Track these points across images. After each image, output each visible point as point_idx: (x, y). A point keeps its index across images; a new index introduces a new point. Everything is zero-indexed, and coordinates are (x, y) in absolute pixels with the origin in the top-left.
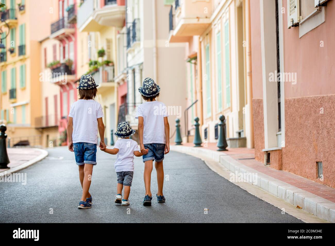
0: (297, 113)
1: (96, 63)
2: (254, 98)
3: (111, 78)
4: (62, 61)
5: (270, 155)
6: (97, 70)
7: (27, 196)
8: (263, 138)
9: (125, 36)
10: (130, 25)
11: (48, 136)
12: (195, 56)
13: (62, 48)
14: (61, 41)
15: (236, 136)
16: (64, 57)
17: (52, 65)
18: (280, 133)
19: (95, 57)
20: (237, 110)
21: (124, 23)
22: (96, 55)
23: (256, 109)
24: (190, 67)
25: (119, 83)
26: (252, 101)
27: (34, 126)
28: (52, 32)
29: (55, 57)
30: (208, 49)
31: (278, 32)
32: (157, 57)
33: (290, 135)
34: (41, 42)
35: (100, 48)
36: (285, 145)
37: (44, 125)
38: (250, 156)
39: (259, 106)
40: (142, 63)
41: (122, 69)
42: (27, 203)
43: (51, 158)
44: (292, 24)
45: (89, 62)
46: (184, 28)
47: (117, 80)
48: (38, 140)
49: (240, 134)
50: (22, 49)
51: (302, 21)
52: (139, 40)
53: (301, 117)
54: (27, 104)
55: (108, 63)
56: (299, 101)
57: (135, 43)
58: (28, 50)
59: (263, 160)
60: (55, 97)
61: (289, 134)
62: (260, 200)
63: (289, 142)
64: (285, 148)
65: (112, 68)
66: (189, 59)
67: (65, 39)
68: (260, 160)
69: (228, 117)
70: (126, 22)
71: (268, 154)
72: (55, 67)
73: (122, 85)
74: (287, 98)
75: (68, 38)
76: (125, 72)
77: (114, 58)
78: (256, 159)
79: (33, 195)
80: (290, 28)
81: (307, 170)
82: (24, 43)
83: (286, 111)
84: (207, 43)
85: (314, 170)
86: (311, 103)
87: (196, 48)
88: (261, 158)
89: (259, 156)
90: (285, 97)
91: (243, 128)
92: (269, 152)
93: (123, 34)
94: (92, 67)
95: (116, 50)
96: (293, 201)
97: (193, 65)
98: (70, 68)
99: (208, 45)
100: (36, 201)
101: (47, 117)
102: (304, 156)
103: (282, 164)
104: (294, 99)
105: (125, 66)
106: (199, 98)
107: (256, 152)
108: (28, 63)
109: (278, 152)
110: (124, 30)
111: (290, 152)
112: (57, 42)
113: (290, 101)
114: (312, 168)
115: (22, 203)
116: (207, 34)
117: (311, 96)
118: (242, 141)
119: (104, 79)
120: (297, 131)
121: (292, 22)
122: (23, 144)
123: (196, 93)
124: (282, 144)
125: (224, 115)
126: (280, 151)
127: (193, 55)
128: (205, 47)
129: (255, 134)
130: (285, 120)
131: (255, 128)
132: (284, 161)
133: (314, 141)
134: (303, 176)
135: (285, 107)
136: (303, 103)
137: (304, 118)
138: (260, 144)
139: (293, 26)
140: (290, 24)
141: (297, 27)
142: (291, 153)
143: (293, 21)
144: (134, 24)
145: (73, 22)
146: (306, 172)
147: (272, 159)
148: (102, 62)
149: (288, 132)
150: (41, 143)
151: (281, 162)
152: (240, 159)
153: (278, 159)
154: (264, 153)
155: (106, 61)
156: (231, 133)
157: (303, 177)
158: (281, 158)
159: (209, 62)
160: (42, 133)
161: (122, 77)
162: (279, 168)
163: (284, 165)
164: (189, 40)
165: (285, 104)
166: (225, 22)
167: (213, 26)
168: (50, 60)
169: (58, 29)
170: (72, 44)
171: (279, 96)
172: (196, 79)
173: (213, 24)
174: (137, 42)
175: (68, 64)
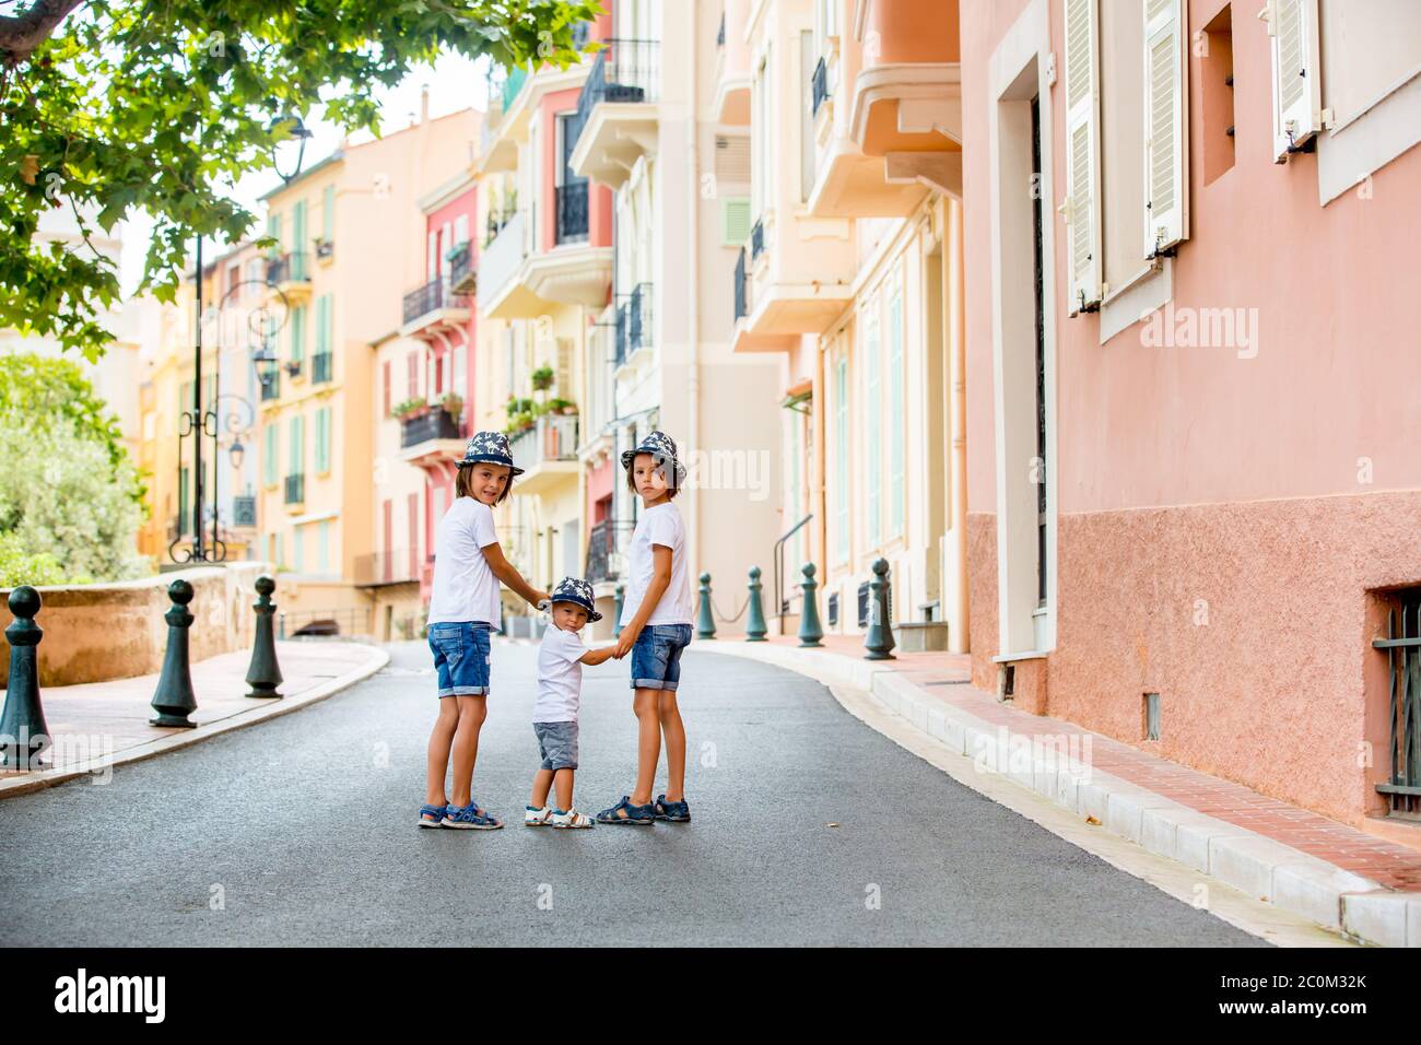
0: (1091, 556)
1: (527, 406)
2: (970, 512)
3: (568, 448)
4: (434, 400)
5: (1013, 673)
6: (529, 427)
7: (328, 775)
8: (994, 625)
9: (612, 330)
10: (624, 300)
11: (390, 609)
12: (806, 391)
13: (433, 363)
14: (432, 342)
15: (919, 618)
16: (439, 389)
17: (403, 409)
18: (1042, 610)
19: (526, 390)
20: (923, 545)
21: (609, 294)
22: (529, 383)
23: (977, 543)
24: (792, 420)
25: (590, 464)
26: (967, 521)
27: (351, 581)
28: (408, 319)
29: (413, 387)
30: (843, 372)
31: (1042, 326)
32: (700, 393)
33: (1071, 618)
34: (375, 346)
35: (539, 366)
36: (1058, 644)
37: (380, 580)
38: (957, 675)
39: (986, 533)
40: (658, 408)
41: (600, 424)
42: (330, 795)
43: (395, 672)
44: (1081, 306)
45: (508, 403)
46: (778, 310)
47: (583, 457)
48: (361, 621)
49: (929, 611)
50: (322, 362)
51: (1107, 298)
52: (651, 344)
53: (1102, 567)
54: (333, 518)
55: (560, 407)
56: (1097, 520)
57: (637, 350)
58: (339, 368)
59: (994, 686)
60: (413, 499)
61: (1068, 615)
62: (984, 798)
63: (1069, 636)
64: (1057, 653)
65: (572, 421)
66: (789, 400)
67: (443, 338)
68: (985, 686)
69: (896, 563)
70: (614, 292)
71: (1010, 672)
72: (412, 416)
73: (600, 470)
74: (1065, 514)
75: (450, 334)
76: (610, 432)
77: (577, 394)
78: (974, 683)
79: (346, 773)
80: (1074, 316)
81: (1118, 716)
82: (327, 350)
83: (1060, 548)
84: (842, 355)
85: (1137, 718)
86: (1133, 527)
87: (808, 369)
88: (988, 682)
89: (982, 674)
90: (1058, 511)
91: (938, 597)
92: (1012, 665)
93: (606, 325)
94: (517, 416)
95: (584, 371)
96: (1078, 802)
97: (801, 416)
98: (454, 420)
99: (844, 360)
100: (355, 790)
101: (388, 555)
102: (1110, 676)
103: (1047, 699)
104: (1085, 517)
105: (610, 417)
106: (815, 509)
107: (974, 662)
108: (338, 403)
109: (1037, 663)
110: (609, 315)
111: (1069, 664)
112: (422, 347)
113: (1072, 522)
114: (1129, 712)
115: (314, 795)
116: (842, 330)
117: (1133, 509)
118: (935, 633)
119: (550, 450)
120: (1091, 607)
121: (1080, 301)
122: (321, 629)
123: (808, 495)
124: (1048, 643)
125: (886, 558)
126: (1043, 660)
127: (799, 388)
128: (834, 366)
129: (971, 614)
130: (1059, 573)
131: (972, 596)
132: (1054, 691)
133: (1139, 635)
134: (1105, 734)
135: (1060, 539)
136: (1109, 528)
137: (1112, 569)
138: (986, 642)
139: (1082, 311)
140: (1075, 305)
141: (1096, 313)
142: (1072, 668)
143: (1083, 297)
144: (636, 298)
145: (467, 290)
146: (1113, 722)
147: (1018, 685)
148: (545, 403)
149: (1065, 609)
150: (370, 629)
151: (1043, 691)
152: (928, 684)
153: (1035, 685)
154: (997, 667)
155: (554, 401)
156: (906, 610)
157: (1105, 737)
158: (1046, 681)
159: (846, 408)
160: (374, 599)
161: (600, 445)
162: (1038, 708)
163: (1051, 700)
164: (791, 344)
165: (1059, 530)
166: (893, 298)
167: (857, 308)
168: (400, 397)
169: (425, 309)
170: (461, 351)
171: (1042, 508)
172: (807, 456)
173: (859, 301)
174: (644, 349)
175: (447, 409)
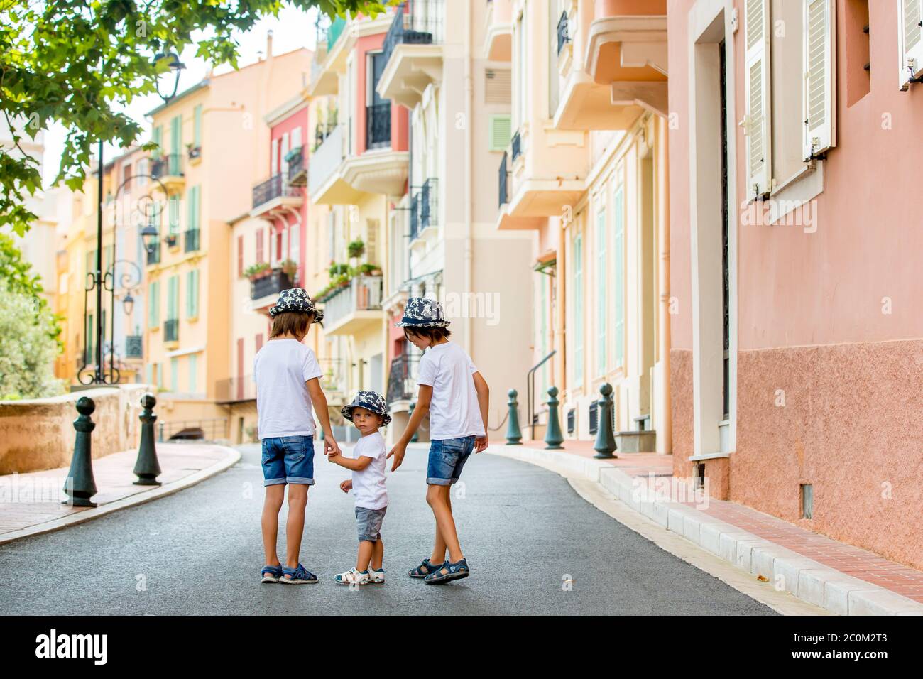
0: (763, 382)
1: (344, 269)
2: (673, 349)
3: (374, 301)
4: (275, 264)
5: (704, 469)
6: (346, 285)
7: (194, 542)
8: (690, 433)
9: (407, 213)
10: (417, 191)
11: (242, 420)
12: (552, 258)
13: (274, 237)
14: (274, 222)
15: (634, 428)
16: (279, 256)
17: (252, 271)
18: (726, 422)
19: (343, 258)
20: (638, 374)
21: (405, 186)
22: (346, 252)
23: (678, 372)
24: (540, 281)
26: (670, 355)
27: (213, 399)
28: (256, 204)
29: (260, 255)
30: (579, 245)
31: (727, 211)
32: (473, 260)
33: (747, 428)
34: (232, 224)
35: (353, 239)
36: (737, 447)
37: (234, 398)
38: (662, 470)
39: (685, 365)
40: (441, 271)
41: (398, 283)
42: (195, 557)
43: (243, 466)
44: (756, 196)
45: (330, 267)
46: (531, 198)
47: (386, 308)
48: (220, 429)
49: (642, 423)
50: (192, 236)
51: (775, 190)
52: (436, 223)
54: (200, 352)
55: (369, 270)
56: (766, 356)
57: (426, 228)
58: (205, 241)
60: (259, 338)
61: (746, 426)
62: (682, 562)
63: (745, 441)
64: (736, 453)
65: (378, 280)
66: (539, 265)
67: (282, 219)
69: (618, 387)
70: (409, 185)
71: (701, 466)
72: (259, 276)
74: (743, 351)
75: (288, 216)
76: (406, 288)
77: (382, 260)
78: (675, 476)
79: (207, 541)
81: (781, 502)
82: (196, 227)
83: (739, 376)
85: (795, 502)
86: (793, 360)
87: (553, 243)
88: (685, 475)
89: (681, 470)
90: (738, 348)
91: (649, 412)
92: (703, 462)
93: (403, 209)
94: (337, 277)
95: (387, 243)
96: (751, 564)
97: (548, 277)
98: (290, 279)
99: (580, 236)
100: (214, 554)
101: (241, 379)
102: (776, 471)
103: (729, 489)
104: (758, 353)
105: (406, 278)
106: (558, 346)
107: (675, 461)
108: (204, 266)
109: (721, 462)
110: (406, 202)
111: (745, 462)
112: (266, 225)
113: (749, 356)
114: (790, 498)
115: (183, 557)
116: (579, 213)
117: (793, 347)
118: (646, 439)
119: (361, 303)
120: (762, 420)
121: (755, 192)
122: (191, 435)
123: (553, 336)
124: (730, 446)
125: (611, 383)
126: (726, 459)
127: (549, 256)
128: (572, 240)
129: (673, 425)
130: (738, 394)
131: (674, 411)
132: (734, 482)
133: (797, 441)
134: (772, 514)
135: (739, 369)
136: (776, 361)
138: (684, 446)
139: (757, 199)
140: (751, 195)
142: (748, 465)
143: (758, 190)
144: (426, 190)
145: (300, 183)
146: (778, 506)
147: (708, 477)
148: (358, 267)
149: (743, 421)
150: (227, 435)
151: (726, 481)
153: (721, 477)
154: (692, 464)
155: (365, 265)
156: (625, 421)
157: (772, 517)
158: (728, 475)
159: (580, 272)
160: (230, 412)
162: (723, 495)
163: (732, 489)
164: (540, 224)
165: (738, 363)
166: (616, 191)
167: (590, 197)
168: (250, 262)
169: (269, 197)
170: (295, 228)
171: (726, 346)
172: (552, 307)
173: (591, 192)
174: (432, 227)
175: (285, 271)
